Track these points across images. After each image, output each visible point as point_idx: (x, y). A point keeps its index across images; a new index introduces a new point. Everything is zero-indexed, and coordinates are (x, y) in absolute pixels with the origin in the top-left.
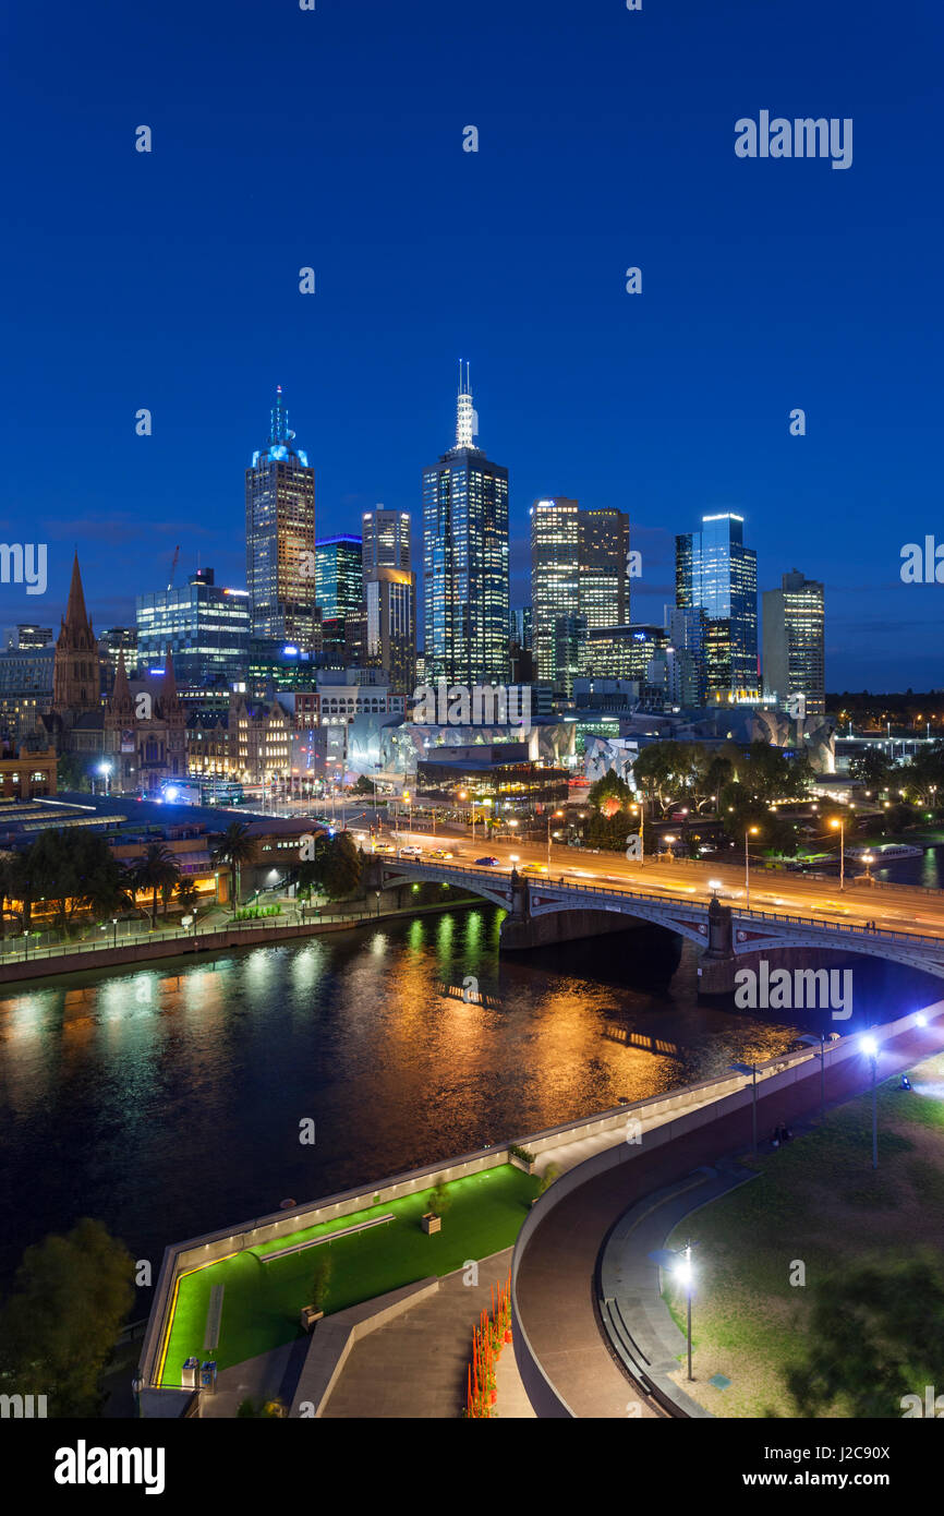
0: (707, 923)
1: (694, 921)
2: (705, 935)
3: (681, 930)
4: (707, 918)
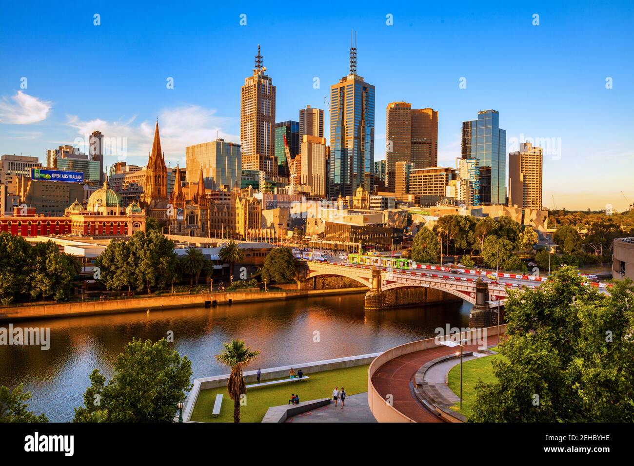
0: (475, 291)
1: (469, 291)
2: (474, 298)
3: (462, 296)
4: (475, 289)
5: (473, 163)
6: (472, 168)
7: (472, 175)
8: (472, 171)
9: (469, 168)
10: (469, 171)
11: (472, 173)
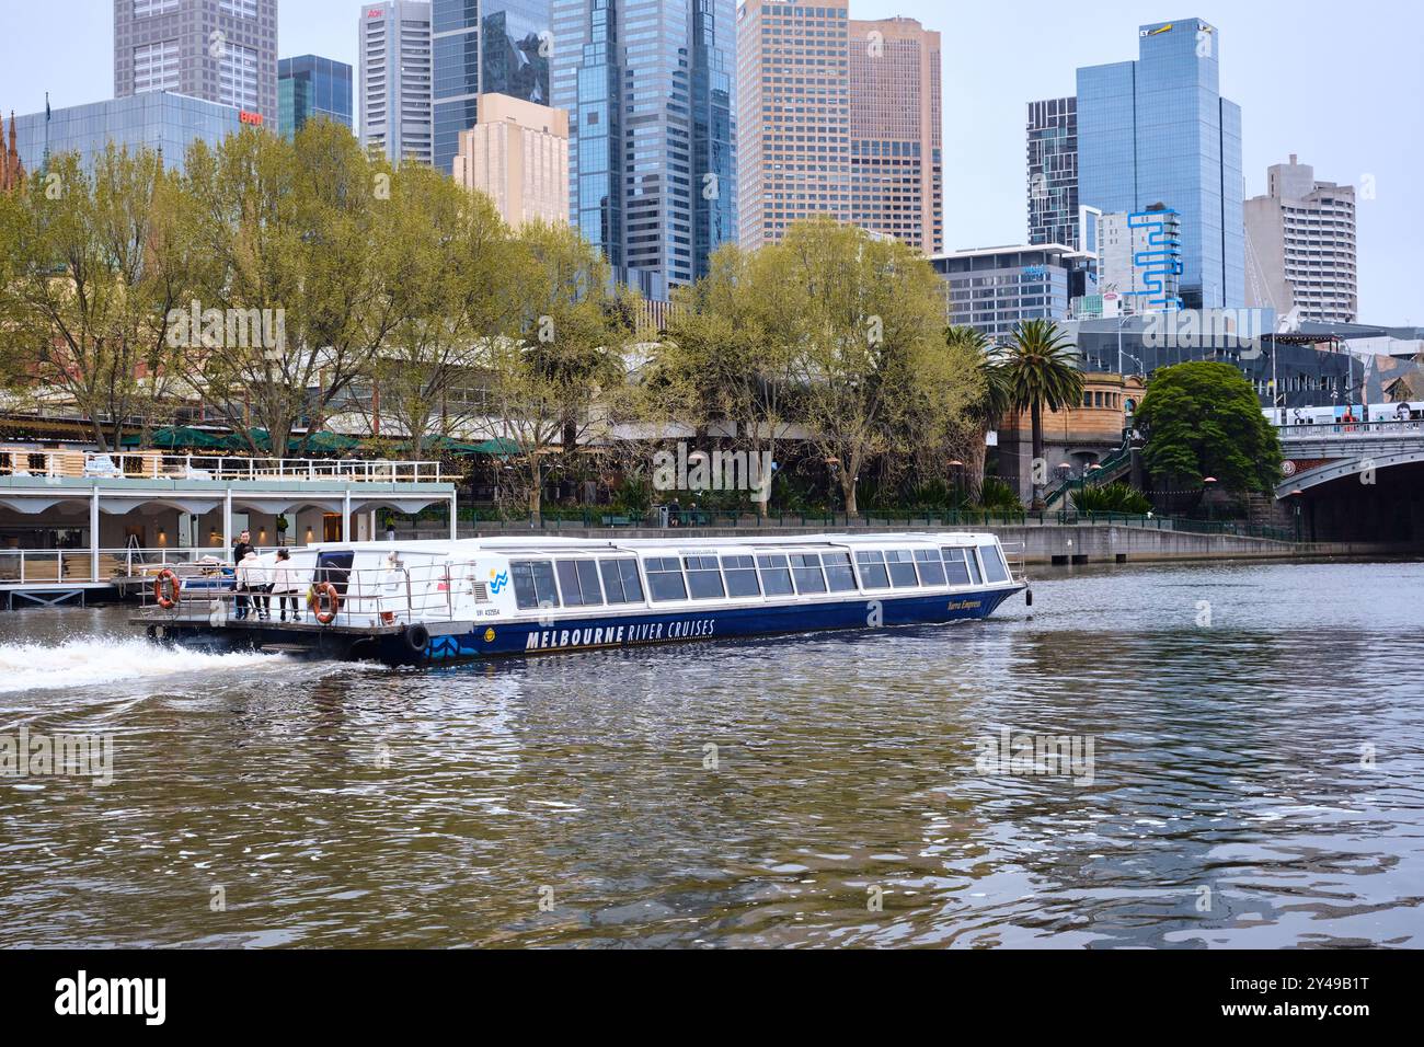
5: (1157, 229)
6: (1153, 249)
7: (1152, 278)
8: (1153, 258)
9: (1140, 247)
10: (1142, 259)
11: (1153, 268)
